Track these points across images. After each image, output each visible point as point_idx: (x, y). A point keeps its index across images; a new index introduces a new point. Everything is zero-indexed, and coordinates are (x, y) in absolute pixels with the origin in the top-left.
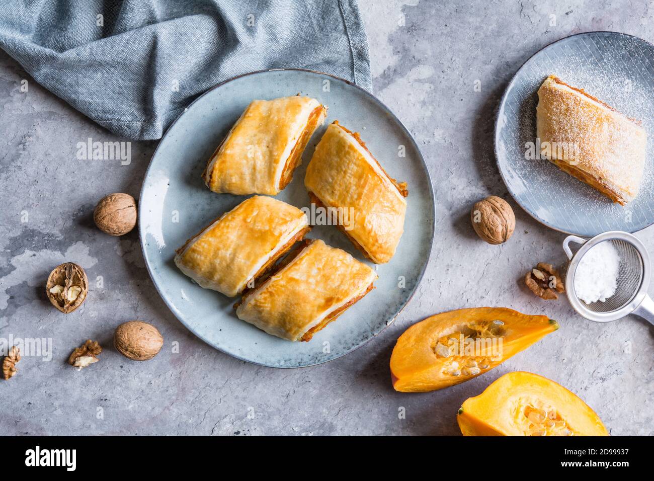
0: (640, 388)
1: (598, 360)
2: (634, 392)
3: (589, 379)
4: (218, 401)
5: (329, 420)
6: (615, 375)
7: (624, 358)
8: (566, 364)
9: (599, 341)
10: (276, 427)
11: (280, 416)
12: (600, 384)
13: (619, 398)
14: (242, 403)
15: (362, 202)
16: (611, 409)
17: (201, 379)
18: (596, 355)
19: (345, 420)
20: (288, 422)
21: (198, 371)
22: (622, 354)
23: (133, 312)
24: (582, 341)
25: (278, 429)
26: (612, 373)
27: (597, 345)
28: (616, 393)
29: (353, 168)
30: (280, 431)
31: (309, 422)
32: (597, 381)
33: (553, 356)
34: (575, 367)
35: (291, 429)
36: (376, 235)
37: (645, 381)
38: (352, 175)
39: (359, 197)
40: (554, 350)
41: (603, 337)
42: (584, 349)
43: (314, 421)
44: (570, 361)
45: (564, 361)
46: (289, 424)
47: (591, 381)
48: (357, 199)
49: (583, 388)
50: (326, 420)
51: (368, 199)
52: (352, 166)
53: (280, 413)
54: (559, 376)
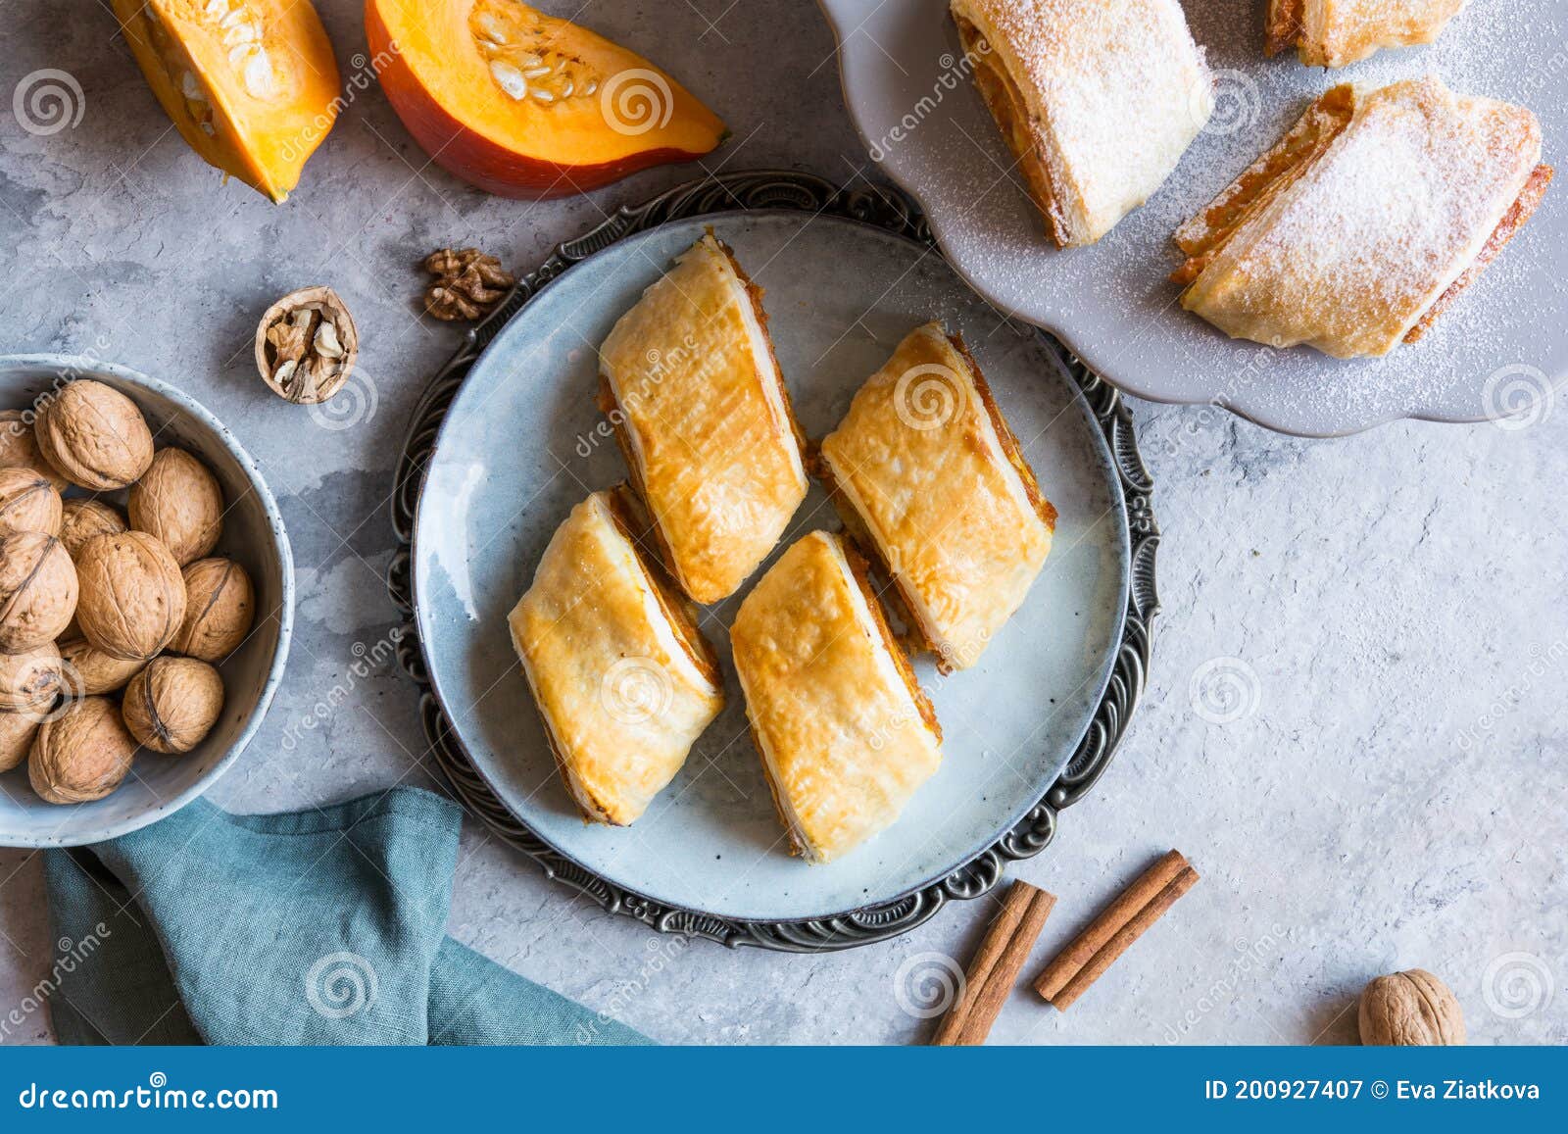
0: (1525, 925)
1: (1427, 858)
2: (1511, 932)
3: (1405, 903)
4: (524, 951)
5: (787, 997)
6: (1466, 893)
7: (1488, 854)
8: (1351, 867)
9: (1428, 812)
10: (661, 1014)
11: (671, 988)
12: (1430, 915)
13: (1475, 948)
14: (580, 955)
15: (706, 446)
16: (1456, 974)
17: (482, 898)
18: (1423, 843)
19: (825, 998)
20: (690, 1002)
21: (475, 881)
22: (1484, 843)
23: (322, 740)
24: (1388, 812)
25: (666, 1017)
26: (1459, 888)
27: (1423, 820)
28: (1467, 935)
29: (718, 362)
30: (670, 1022)
31: (739, 1000)
32: (1423, 907)
33: (1320, 846)
34: (1370, 873)
35: (695, 1019)
36: (709, 532)
37: (1539, 907)
38: (710, 377)
39: (705, 435)
40: (1321, 834)
41: (1438, 803)
42: (1392, 831)
43: (749, 1000)
44: (1360, 858)
45: (1346, 860)
46: (691, 1006)
47: (1408, 908)
48: (697, 436)
49: (1390, 925)
50: (780, 996)
51: (723, 444)
52: (718, 357)
53: (669, 980)
54: (1332, 896)
